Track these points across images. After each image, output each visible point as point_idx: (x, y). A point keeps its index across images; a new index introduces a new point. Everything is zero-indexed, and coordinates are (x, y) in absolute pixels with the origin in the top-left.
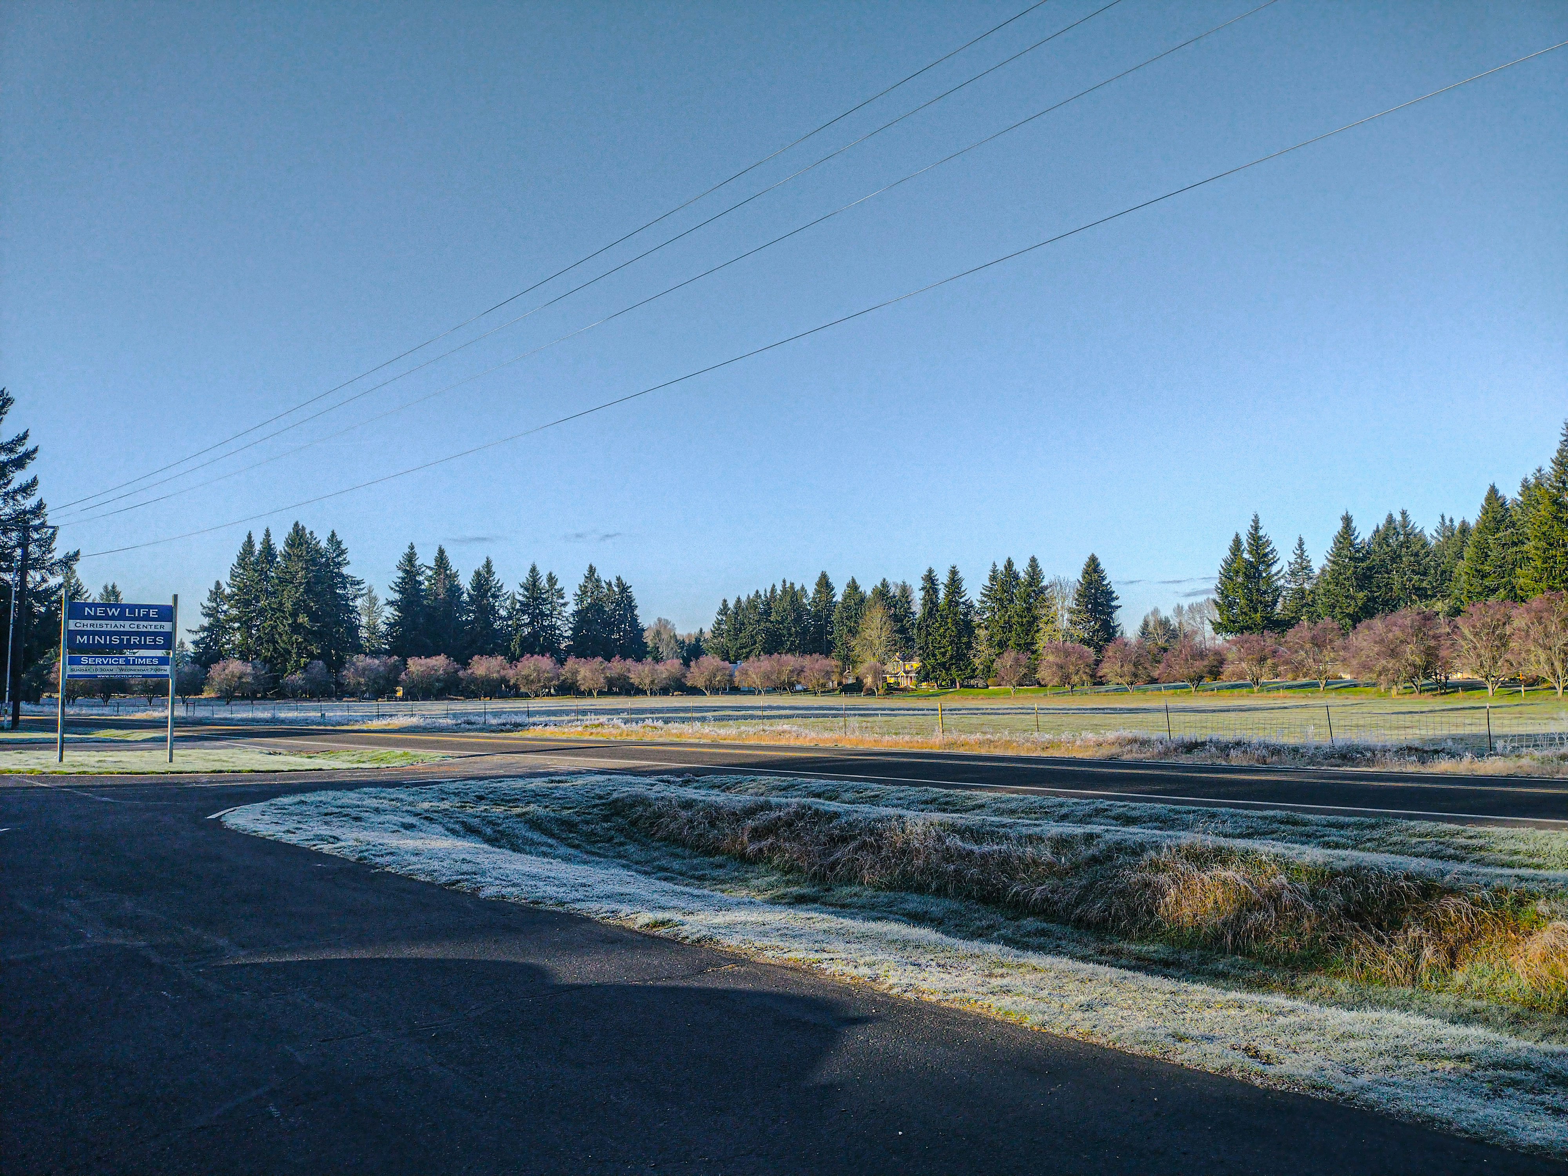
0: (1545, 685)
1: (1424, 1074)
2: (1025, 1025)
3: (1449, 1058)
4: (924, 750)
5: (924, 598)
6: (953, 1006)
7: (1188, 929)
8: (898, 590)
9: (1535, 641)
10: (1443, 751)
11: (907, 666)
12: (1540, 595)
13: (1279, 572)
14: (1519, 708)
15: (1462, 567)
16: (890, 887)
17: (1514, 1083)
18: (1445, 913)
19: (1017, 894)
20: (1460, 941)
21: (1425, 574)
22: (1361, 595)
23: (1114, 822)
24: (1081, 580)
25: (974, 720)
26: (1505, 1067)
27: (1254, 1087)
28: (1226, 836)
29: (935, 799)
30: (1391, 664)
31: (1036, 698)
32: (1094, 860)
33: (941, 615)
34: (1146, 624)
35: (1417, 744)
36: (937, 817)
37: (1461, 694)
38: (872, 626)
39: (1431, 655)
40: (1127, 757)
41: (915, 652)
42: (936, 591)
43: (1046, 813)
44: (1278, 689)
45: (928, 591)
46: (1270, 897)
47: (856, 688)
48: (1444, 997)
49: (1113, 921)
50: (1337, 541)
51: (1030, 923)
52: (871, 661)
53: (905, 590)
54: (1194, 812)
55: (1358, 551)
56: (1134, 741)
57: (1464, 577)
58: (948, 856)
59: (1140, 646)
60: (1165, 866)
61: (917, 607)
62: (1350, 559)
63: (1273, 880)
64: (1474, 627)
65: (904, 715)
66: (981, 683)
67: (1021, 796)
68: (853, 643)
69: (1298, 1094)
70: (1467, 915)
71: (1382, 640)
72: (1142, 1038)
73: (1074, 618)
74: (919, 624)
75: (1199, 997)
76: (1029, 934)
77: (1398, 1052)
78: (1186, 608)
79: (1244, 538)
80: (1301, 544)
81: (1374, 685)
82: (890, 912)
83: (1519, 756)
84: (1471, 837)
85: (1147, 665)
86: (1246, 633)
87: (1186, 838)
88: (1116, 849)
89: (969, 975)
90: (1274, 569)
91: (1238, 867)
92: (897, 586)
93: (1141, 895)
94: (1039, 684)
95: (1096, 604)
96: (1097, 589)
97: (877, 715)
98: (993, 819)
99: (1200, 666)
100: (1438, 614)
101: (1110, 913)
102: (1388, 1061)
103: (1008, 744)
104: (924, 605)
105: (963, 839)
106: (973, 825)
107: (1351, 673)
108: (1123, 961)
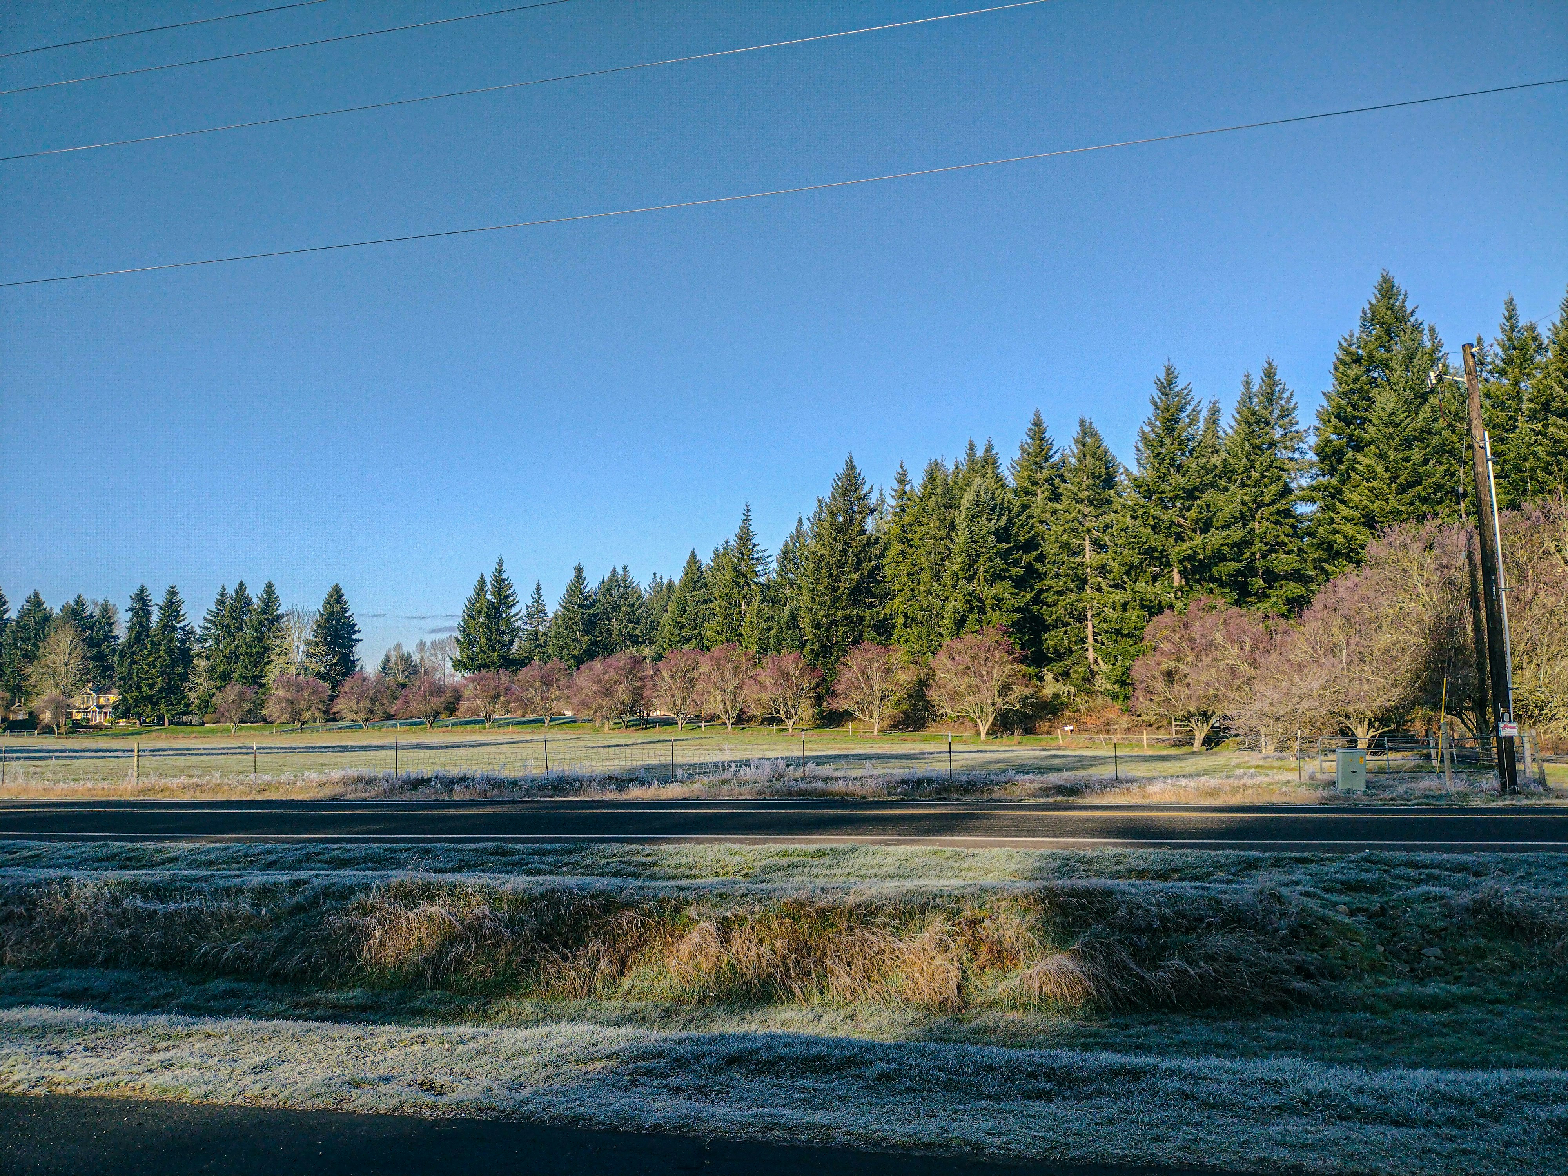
0: (720, 722)
1: (578, 1077)
2: (184, 1100)
3: (600, 1059)
4: (111, 798)
5: (131, 621)
6: (96, 1094)
7: (389, 969)
8: (97, 610)
9: (714, 684)
10: (636, 779)
11: (101, 699)
12: (720, 646)
13: (517, 614)
14: (698, 741)
15: (667, 618)
16: (39, 964)
17: (648, 1072)
18: (620, 926)
19: (206, 954)
20: (629, 950)
21: (637, 623)
22: (586, 639)
23: (326, 866)
24: (321, 610)
25: (182, 761)
26: (643, 1059)
27: (424, 1120)
28: (435, 871)
29: (115, 856)
30: (605, 702)
31: (260, 736)
32: (299, 908)
33: (152, 641)
34: (387, 659)
35: (616, 774)
36: (113, 876)
37: (658, 729)
38: (58, 651)
39: (637, 694)
40: (350, 797)
41: (114, 683)
42: (148, 613)
43: (250, 862)
44: (508, 724)
45: (137, 613)
46: (471, 927)
47: (30, 724)
48: (613, 1003)
49: (313, 971)
50: (570, 589)
51: (217, 985)
52: (51, 692)
53: (106, 610)
54: (409, 849)
55: (585, 599)
56: (359, 780)
57: (667, 628)
58: (123, 919)
59: (379, 680)
60: (373, 907)
61: (122, 631)
62: (579, 605)
63: (476, 911)
64: (671, 670)
65: (90, 757)
66: (196, 720)
67: (224, 845)
68: (29, 670)
69: (464, 1119)
70: (637, 925)
71: (600, 681)
72: (316, 1091)
73: (311, 651)
74: (122, 651)
75: (384, 1038)
76: (214, 998)
77: (559, 1061)
78: (429, 644)
79: (488, 580)
80: (538, 590)
81: (590, 721)
82: (38, 995)
83: (692, 782)
84: (648, 855)
85: (385, 702)
86: (483, 671)
87: (397, 877)
88: (324, 894)
89: (124, 1055)
90: (513, 611)
91: (445, 901)
92: (96, 604)
93: (344, 941)
94: (265, 720)
95: (336, 637)
96: (338, 621)
97: (51, 757)
98: (186, 873)
99: (437, 702)
100: (645, 658)
101: (310, 963)
102: (549, 1071)
103: (218, 787)
104: (130, 629)
105: (145, 898)
106: (160, 882)
107: (572, 710)
108: (319, 1012)
